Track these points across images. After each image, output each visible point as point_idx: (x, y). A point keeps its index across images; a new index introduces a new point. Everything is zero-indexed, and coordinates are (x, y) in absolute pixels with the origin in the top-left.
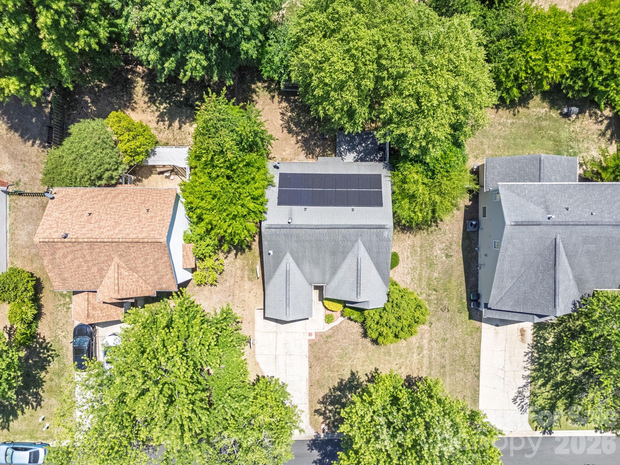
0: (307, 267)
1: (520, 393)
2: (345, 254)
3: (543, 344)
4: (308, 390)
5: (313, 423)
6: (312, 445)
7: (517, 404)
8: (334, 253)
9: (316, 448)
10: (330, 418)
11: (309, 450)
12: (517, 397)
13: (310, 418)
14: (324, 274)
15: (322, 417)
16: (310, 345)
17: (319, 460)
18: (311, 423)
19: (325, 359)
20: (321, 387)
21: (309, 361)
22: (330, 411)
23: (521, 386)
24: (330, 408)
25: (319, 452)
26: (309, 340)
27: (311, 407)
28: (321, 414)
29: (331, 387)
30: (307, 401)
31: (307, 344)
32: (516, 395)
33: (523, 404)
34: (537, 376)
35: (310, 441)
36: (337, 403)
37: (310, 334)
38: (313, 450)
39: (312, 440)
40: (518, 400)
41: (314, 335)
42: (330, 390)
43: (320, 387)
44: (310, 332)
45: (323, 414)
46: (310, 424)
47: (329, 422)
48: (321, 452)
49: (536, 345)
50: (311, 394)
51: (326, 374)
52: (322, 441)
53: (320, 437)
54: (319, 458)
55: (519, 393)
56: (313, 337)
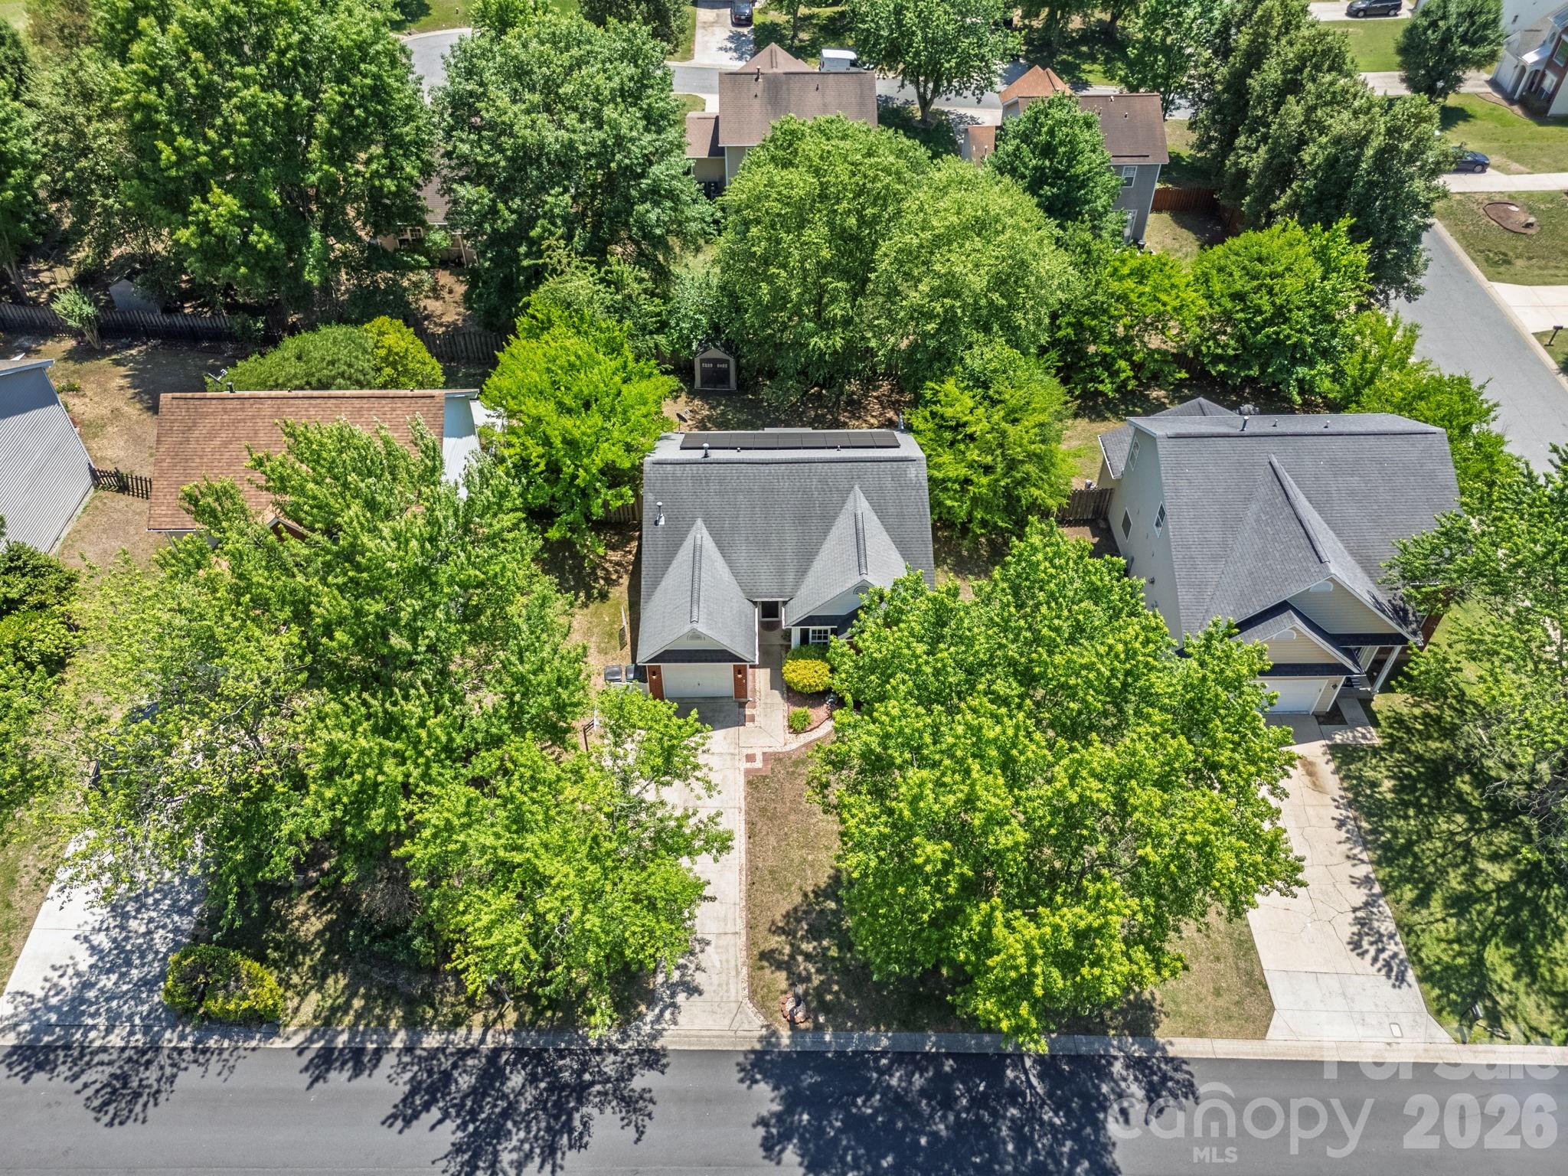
0: (742, 554)
1: (1361, 922)
2: (827, 521)
3: (1371, 796)
4: (743, 895)
5: (759, 997)
6: (753, 1065)
7: (1369, 957)
8: (802, 519)
9: (766, 1078)
10: (808, 979)
11: (742, 1081)
12: (1359, 934)
13: (751, 977)
14: (781, 572)
15: (783, 975)
16: (749, 783)
17: (773, 1114)
18: (753, 995)
19: (792, 817)
20: (782, 887)
21: (747, 822)
22: (808, 957)
23: (1359, 904)
24: (808, 947)
25: (776, 1088)
26: (747, 772)
27: (752, 943)
28: (779, 966)
29: (810, 889)
30: (740, 925)
31: (741, 780)
32: (1355, 929)
33: (1385, 955)
34: (1392, 877)
35: (746, 1053)
36: (830, 934)
37: (750, 758)
38: (755, 1081)
39: (753, 1051)
40: (1365, 945)
41: (759, 758)
42: (806, 895)
43: (780, 888)
44: (750, 751)
45: (787, 966)
46: (751, 999)
47: (806, 993)
48: (783, 1090)
49: (1355, 800)
50: (753, 905)
51: (796, 855)
52: (786, 1056)
53: (778, 1044)
54: (776, 1107)
55: (1363, 925)
56: (758, 764)
